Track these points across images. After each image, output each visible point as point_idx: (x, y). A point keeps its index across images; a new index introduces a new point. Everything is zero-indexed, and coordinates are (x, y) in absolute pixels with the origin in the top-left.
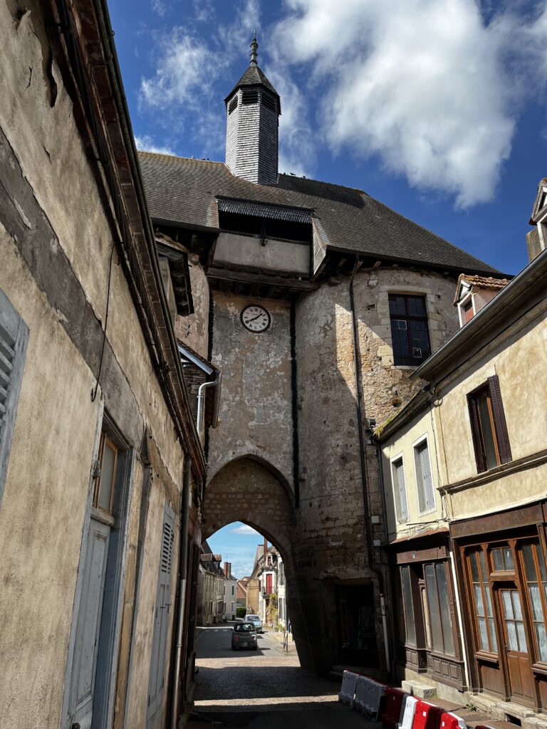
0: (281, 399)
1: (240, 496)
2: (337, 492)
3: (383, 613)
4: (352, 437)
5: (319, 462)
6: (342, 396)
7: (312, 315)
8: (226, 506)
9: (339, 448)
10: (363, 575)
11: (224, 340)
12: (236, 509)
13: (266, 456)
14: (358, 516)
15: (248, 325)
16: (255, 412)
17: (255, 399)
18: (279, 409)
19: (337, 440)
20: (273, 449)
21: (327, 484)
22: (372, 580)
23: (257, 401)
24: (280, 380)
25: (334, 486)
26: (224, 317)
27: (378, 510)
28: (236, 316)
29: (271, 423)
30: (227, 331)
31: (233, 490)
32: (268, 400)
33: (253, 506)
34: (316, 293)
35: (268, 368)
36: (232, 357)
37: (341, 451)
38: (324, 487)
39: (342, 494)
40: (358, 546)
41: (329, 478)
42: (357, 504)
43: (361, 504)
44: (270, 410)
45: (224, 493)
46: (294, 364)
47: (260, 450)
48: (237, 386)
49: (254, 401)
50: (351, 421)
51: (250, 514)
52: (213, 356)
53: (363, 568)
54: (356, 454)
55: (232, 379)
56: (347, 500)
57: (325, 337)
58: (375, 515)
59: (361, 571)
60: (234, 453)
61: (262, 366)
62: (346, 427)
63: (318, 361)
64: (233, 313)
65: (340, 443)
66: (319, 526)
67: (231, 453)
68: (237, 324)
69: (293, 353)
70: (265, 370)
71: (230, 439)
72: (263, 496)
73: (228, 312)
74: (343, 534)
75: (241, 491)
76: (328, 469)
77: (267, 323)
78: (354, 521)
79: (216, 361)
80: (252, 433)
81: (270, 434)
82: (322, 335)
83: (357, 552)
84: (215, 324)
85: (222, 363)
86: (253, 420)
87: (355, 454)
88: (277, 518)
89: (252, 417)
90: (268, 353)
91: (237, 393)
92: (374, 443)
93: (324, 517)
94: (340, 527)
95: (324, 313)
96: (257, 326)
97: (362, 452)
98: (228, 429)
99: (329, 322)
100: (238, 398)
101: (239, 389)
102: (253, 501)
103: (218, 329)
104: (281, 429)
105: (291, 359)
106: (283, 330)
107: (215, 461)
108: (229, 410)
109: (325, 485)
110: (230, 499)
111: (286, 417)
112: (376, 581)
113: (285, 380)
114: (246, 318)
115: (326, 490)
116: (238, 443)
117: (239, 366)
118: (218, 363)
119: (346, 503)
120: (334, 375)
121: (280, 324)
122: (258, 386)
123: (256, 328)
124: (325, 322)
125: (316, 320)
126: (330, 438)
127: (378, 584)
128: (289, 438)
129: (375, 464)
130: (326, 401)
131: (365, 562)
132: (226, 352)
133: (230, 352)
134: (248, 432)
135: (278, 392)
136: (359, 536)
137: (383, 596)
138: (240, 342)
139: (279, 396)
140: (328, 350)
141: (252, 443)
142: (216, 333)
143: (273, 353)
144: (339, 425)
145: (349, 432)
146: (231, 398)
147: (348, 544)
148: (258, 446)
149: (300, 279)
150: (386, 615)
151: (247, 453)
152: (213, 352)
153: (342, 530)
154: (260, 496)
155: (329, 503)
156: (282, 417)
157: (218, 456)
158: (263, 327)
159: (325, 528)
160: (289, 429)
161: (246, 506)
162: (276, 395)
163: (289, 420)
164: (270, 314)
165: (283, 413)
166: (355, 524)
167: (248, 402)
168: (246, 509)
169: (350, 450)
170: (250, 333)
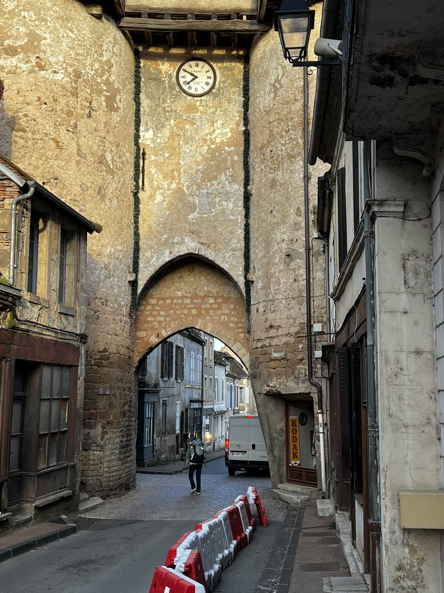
0: (230, 183)
1: (188, 301)
2: (281, 297)
3: (321, 430)
4: (298, 230)
5: (265, 260)
6: (290, 178)
7: (263, 67)
8: (172, 312)
9: (284, 244)
10: (303, 390)
11: (155, 110)
12: (183, 316)
13: (209, 254)
14: (300, 324)
15: (186, 87)
16: (197, 202)
17: (196, 185)
18: (227, 196)
19: (282, 234)
20: (219, 246)
21: (272, 287)
22: (312, 395)
23: (199, 187)
24: (229, 158)
25: (278, 289)
26: (155, 79)
27: (322, 317)
28: (170, 76)
29: (217, 214)
30: (159, 98)
31: (179, 294)
32: (212, 185)
33: (203, 312)
34: (267, 36)
35: (213, 143)
36: (167, 132)
37: (286, 247)
38: (269, 291)
39: (286, 299)
40: (299, 357)
41: (274, 279)
42: (300, 309)
43: (304, 310)
44: (215, 197)
45: (168, 298)
46: (247, 134)
47: (202, 247)
48: (173, 171)
49: (195, 187)
50: (298, 209)
51: (200, 321)
52: (141, 134)
53: (303, 382)
54: (303, 250)
55: (167, 161)
56: (290, 306)
57: (274, 98)
58: (318, 322)
59: (301, 385)
60: (171, 253)
61: (205, 140)
62: (292, 218)
63: (267, 132)
64: (166, 73)
65: (285, 237)
66: (263, 336)
67: (167, 252)
68: (172, 88)
69: (246, 121)
70: (209, 146)
71: (165, 236)
72: (215, 300)
73: (160, 72)
74: (285, 344)
75: (189, 295)
76: (273, 269)
77: (211, 81)
78: (296, 329)
79: (146, 140)
80: (193, 228)
81: (215, 227)
82: (272, 95)
83: (299, 363)
84: (143, 90)
85: (153, 141)
86: (193, 212)
87: (301, 250)
88: (231, 325)
89: (192, 208)
90: (213, 122)
91: (173, 178)
92: (321, 236)
93: (268, 324)
94: (282, 336)
95: (274, 65)
96: (199, 87)
97: (308, 249)
98: (164, 224)
99: (280, 78)
100: (174, 186)
101: (176, 174)
102: (203, 306)
103: (148, 97)
104: (230, 220)
105: (244, 129)
106: (233, 90)
107: (149, 262)
108: (163, 201)
109: (270, 288)
110: (176, 304)
111: (235, 205)
112: (315, 397)
113: (236, 158)
114: (183, 77)
115: (270, 293)
116: (175, 240)
117: (175, 144)
118: (149, 142)
119: (289, 309)
120: (282, 150)
121: (229, 81)
122: (200, 167)
123: (196, 89)
124: (276, 77)
125: (266, 73)
126: (276, 231)
127: (317, 400)
128: (241, 232)
129: (321, 262)
130: (273, 184)
131: (305, 375)
132: (159, 127)
133: (163, 126)
134: (188, 226)
135: (226, 174)
136: (300, 346)
137: (322, 413)
138: (176, 111)
139: (227, 180)
140: (278, 117)
141: (193, 240)
142: (145, 102)
143: (220, 122)
144: (285, 217)
145: (295, 224)
146: (166, 186)
147: (290, 356)
148: (201, 243)
149: (245, 18)
150: (323, 433)
151: (187, 252)
152: (142, 128)
153: (284, 340)
154: (212, 301)
155: (272, 309)
156: (231, 205)
157: (152, 257)
158: (207, 88)
159: (268, 338)
160: (239, 220)
161: (194, 312)
162: (223, 178)
163: (240, 209)
164: (216, 68)
165: (232, 200)
166: (297, 333)
167: (188, 189)
168: (195, 315)
169: (295, 246)
170: (189, 98)
